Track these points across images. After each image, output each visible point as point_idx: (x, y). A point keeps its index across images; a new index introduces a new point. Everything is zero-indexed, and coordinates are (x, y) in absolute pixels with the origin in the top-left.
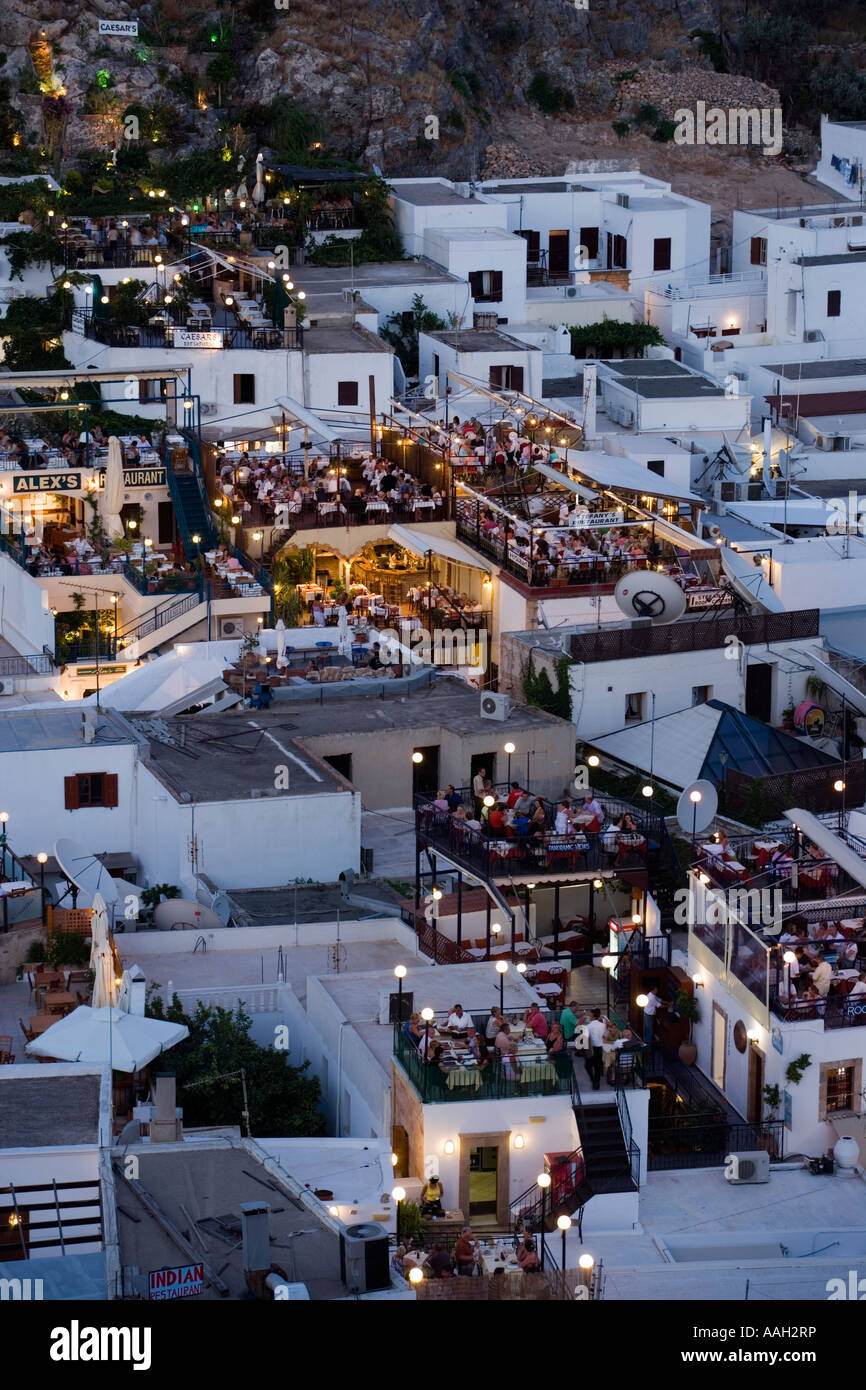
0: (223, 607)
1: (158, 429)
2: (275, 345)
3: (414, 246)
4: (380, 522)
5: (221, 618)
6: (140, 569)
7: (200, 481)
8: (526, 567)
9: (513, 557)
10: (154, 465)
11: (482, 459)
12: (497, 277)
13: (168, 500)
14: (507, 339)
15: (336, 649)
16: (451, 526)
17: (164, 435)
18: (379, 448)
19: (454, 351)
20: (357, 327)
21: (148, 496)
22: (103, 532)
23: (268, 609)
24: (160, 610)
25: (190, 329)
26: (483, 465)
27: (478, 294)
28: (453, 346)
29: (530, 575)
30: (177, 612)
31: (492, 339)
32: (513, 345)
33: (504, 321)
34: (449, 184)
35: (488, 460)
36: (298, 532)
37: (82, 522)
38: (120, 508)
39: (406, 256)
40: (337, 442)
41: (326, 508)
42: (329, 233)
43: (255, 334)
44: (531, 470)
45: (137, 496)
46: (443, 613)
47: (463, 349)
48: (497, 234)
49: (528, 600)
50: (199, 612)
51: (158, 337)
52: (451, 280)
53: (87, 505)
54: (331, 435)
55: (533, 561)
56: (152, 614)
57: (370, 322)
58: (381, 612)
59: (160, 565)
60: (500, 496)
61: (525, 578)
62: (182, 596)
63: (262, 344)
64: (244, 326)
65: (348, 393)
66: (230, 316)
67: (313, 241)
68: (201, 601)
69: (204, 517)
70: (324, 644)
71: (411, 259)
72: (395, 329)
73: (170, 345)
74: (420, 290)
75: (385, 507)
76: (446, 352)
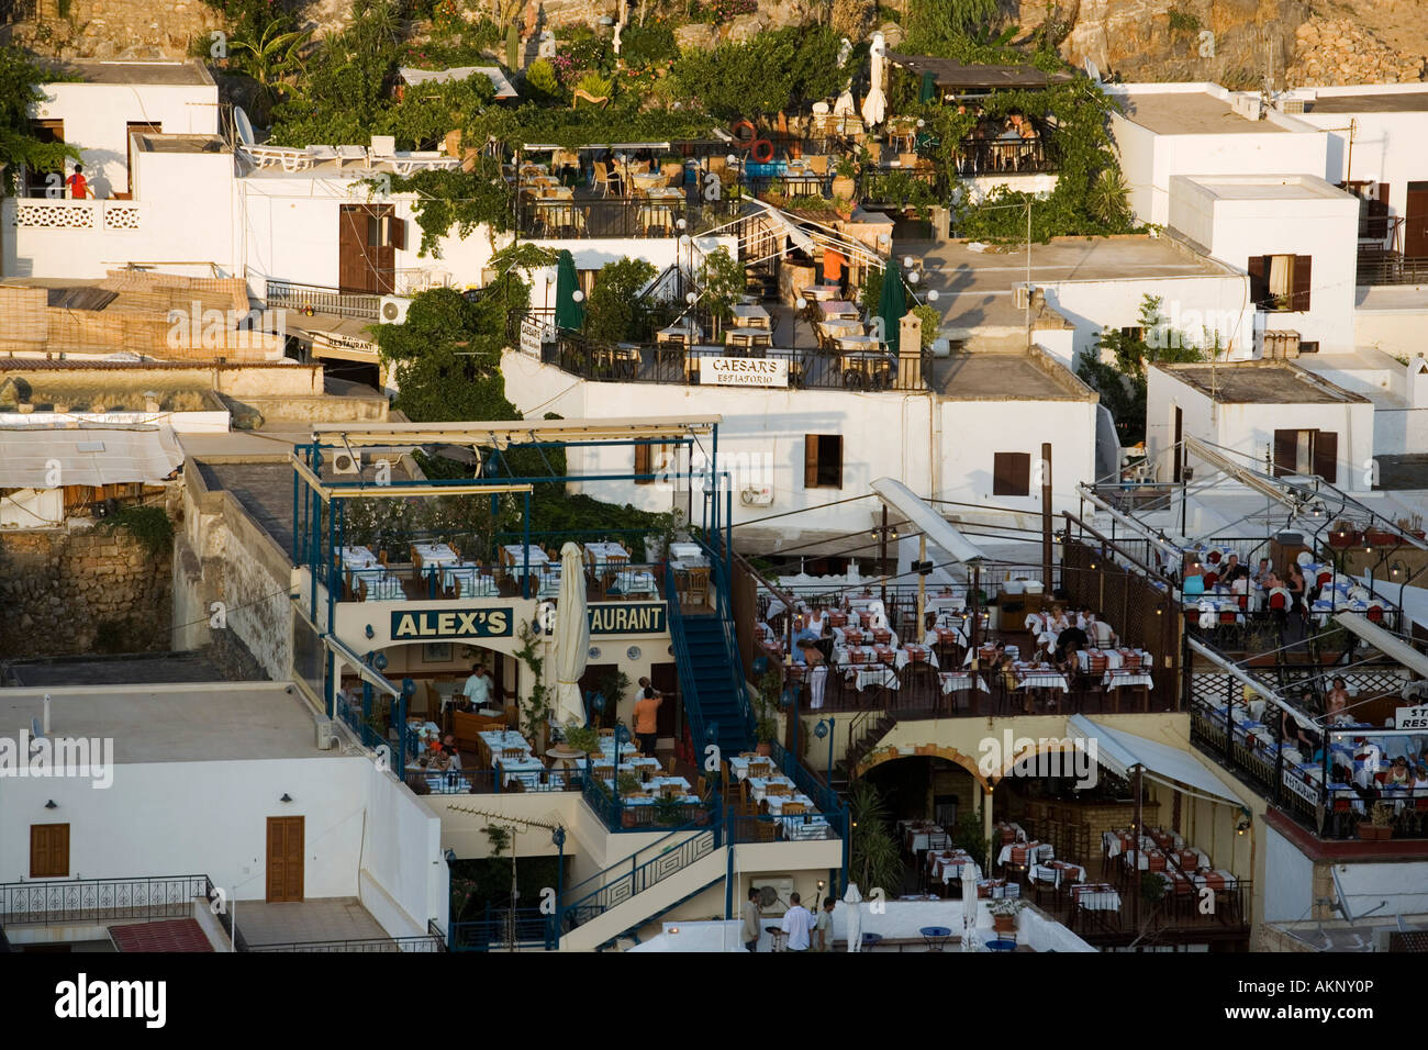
0: (754, 857)
1: (657, 532)
2: (881, 382)
3: (1152, 205)
4: (1053, 711)
5: (752, 876)
6: (609, 783)
7: (727, 626)
8: (1314, 802)
9: (1290, 781)
10: (645, 596)
11: (1243, 600)
12: (1301, 268)
13: (669, 659)
14: (1310, 380)
15: (958, 940)
16: (1180, 722)
17: (669, 541)
18: (1057, 576)
19: (1210, 401)
20: (1035, 354)
21: (633, 653)
22: (549, 714)
23: (838, 864)
24: (641, 861)
25: (734, 351)
26: (1244, 611)
27: (1262, 297)
28: (1208, 392)
29: (1320, 817)
30: (672, 863)
31: (1280, 379)
32: (1322, 392)
33: (1308, 347)
34: (1223, 94)
35: (1253, 604)
36: (900, 724)
37: (515, 695)
38: (579, 671)
39: (1137, 225)
40: (973, 562)
41: (953, 683)
42: (997, 181)
43: (846, 363)
44: (1332, 624)
45: (613, 652)
46: (1162, 882)
47: (1225, 397)
48: (1307, 189)
49: (1317, 863)
50: (712, 865)
51: (672, 366)
52: (1215, 270)
53: (525, 667)
54: (963, 550)
55: (1324, 793)
56: (628, 867)
57: (1059, 345)
58: (1048, 874)
59: (646, 778)
60: (1275, 668)
61: (1313, 824)
62: (682, 836)
63: (858, 382)
64: (830, 349)
65: (1010, 473)
66: (804, 328)
67: (965, 198)
68: (717, 845)
69: (732, 692)
70: (937, 931)
71: (1144, 231)
72: (1108, 357)
73: (694, 379)
74: (1155, 287)
75: (1061, 683)
76: (1196, 403)
